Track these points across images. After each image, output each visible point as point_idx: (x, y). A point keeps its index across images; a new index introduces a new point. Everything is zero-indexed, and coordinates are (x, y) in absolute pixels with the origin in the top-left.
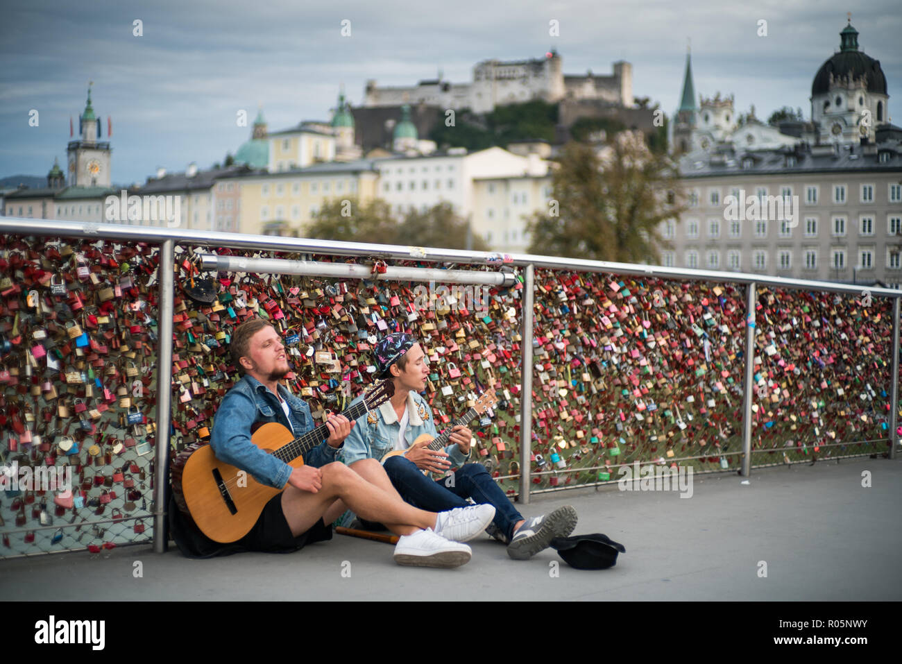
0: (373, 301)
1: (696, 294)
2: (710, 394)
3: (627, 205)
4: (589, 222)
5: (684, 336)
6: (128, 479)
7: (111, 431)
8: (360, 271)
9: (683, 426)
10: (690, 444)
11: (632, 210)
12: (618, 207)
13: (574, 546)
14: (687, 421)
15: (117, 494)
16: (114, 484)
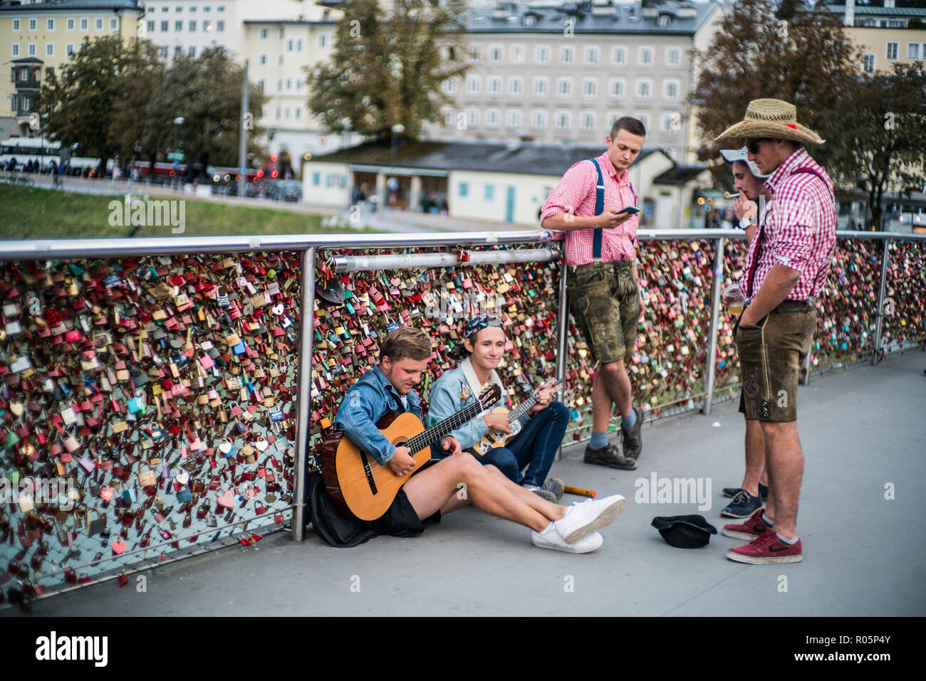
0: (451, 285)
1: (679, 251)
2: (685, 342)
3: (413, 59)
4: (374, 77)
5: (668, 290)
6: (269, 473)
7: (257, 429)
8: (449, 259)
9: (665, 374)
10: (668, 389)
11: (418, 66)
12: (405, 63)
13: (670, 526)
14: (666, 368)
15: (260, 488)
16: (257, 478)
